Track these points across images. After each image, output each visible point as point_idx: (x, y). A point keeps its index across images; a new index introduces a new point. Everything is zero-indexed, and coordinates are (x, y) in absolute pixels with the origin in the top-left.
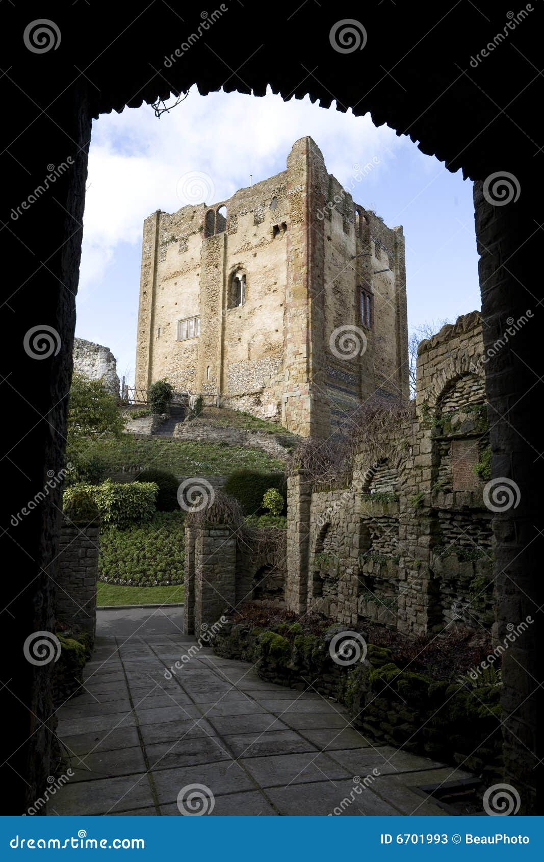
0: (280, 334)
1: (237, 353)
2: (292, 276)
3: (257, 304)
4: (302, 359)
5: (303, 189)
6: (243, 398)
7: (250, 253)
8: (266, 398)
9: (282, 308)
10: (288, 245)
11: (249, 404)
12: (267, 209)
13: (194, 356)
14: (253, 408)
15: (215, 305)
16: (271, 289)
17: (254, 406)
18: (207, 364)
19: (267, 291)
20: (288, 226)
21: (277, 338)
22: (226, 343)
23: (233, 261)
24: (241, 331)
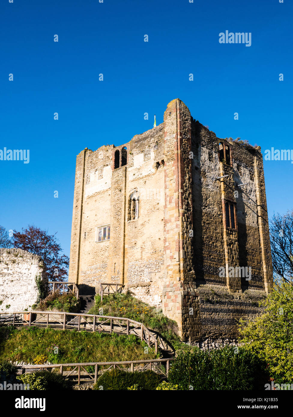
0: (161, 242)
1: (134, 254)
2: (168, 199)
3: (147, 219)
4: (175, 262)
5: (174, 136)
6: (138, 288)
7: (141, 181)
8: (153, 289)
9: (163, 223)
10: (165, 176)
11: (142, 293)
12: (152, 150)
13: (106, 254)
14: (145, 296)
15: (120, 218)
16: (155, 208)
17: (145, 295)
18: (114, 261)
19: (153, 209)
20: (165, 163)
21: (160, 245)
22: (126, 246)
23: (130, 186)
24: (136, 237)
